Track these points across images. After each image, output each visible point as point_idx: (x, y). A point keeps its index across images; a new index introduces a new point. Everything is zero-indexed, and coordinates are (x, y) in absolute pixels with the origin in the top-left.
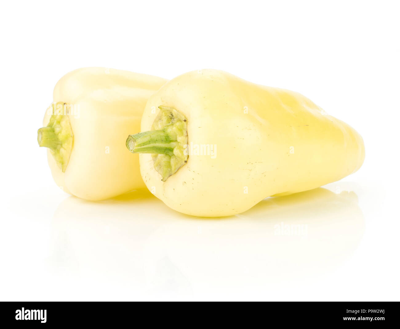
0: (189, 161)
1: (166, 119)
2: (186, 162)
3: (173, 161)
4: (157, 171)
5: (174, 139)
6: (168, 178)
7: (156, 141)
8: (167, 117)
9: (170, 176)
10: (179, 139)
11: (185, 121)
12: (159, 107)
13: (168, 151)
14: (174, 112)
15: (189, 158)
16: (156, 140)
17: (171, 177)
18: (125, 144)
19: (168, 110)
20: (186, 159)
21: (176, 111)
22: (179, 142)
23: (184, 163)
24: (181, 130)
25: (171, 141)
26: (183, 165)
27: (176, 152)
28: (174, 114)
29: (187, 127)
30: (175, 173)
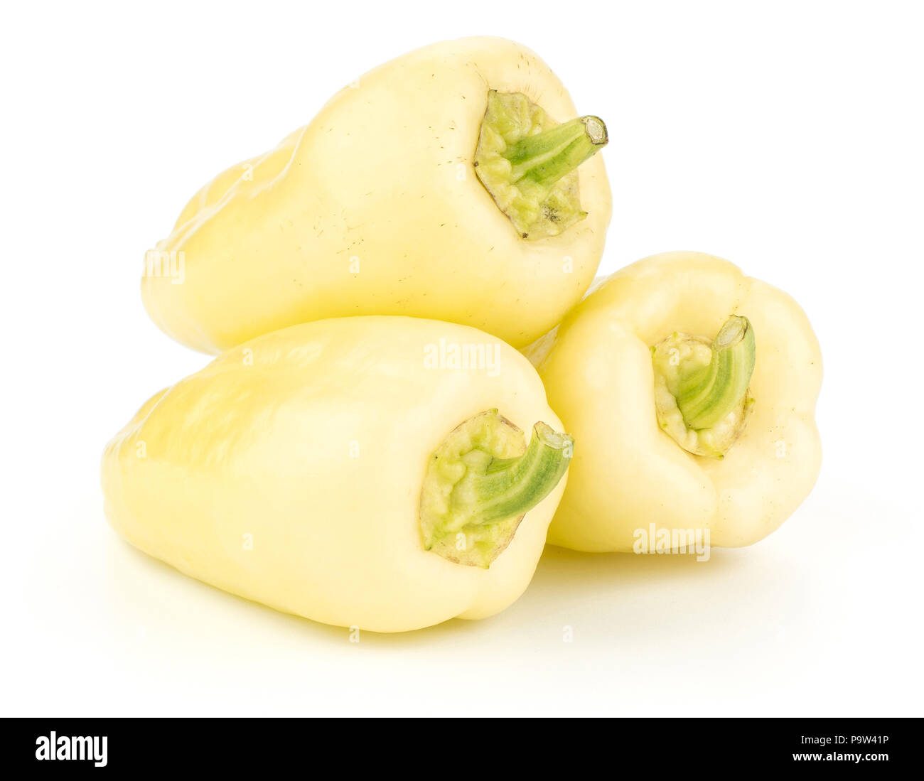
0: (471, 170)
1: (559, 203)
2: (475, 165)
3: (499, 143)
4: (516, 93)
5: (523, 183)
6: (488, 102)
7: (554, 161)
8: (560, 207)
9: (487, 110)
10: (514, 193)
11: (525, 236)
12: (587, 213)
13: (519, 152)
14: (552, 229)
15: (475, 175)
16: (554, 163)
17: (484, 111)
18: (604, 121)
19: (567, 219)
20: (478, 168)
21: (552, 234)
22: (511, 184)
23: (478, 159)
24: (522, 209)
25: (527, 175)
26: (476, 152)
27: (505, 165)
28: (551, 224)
29: (515, 227)
30: (481, 126)
